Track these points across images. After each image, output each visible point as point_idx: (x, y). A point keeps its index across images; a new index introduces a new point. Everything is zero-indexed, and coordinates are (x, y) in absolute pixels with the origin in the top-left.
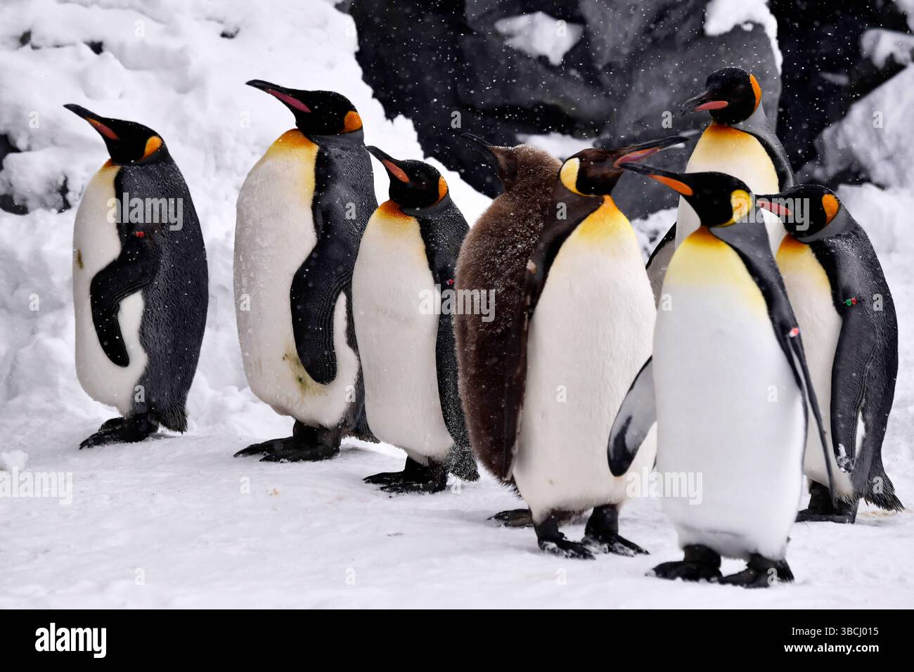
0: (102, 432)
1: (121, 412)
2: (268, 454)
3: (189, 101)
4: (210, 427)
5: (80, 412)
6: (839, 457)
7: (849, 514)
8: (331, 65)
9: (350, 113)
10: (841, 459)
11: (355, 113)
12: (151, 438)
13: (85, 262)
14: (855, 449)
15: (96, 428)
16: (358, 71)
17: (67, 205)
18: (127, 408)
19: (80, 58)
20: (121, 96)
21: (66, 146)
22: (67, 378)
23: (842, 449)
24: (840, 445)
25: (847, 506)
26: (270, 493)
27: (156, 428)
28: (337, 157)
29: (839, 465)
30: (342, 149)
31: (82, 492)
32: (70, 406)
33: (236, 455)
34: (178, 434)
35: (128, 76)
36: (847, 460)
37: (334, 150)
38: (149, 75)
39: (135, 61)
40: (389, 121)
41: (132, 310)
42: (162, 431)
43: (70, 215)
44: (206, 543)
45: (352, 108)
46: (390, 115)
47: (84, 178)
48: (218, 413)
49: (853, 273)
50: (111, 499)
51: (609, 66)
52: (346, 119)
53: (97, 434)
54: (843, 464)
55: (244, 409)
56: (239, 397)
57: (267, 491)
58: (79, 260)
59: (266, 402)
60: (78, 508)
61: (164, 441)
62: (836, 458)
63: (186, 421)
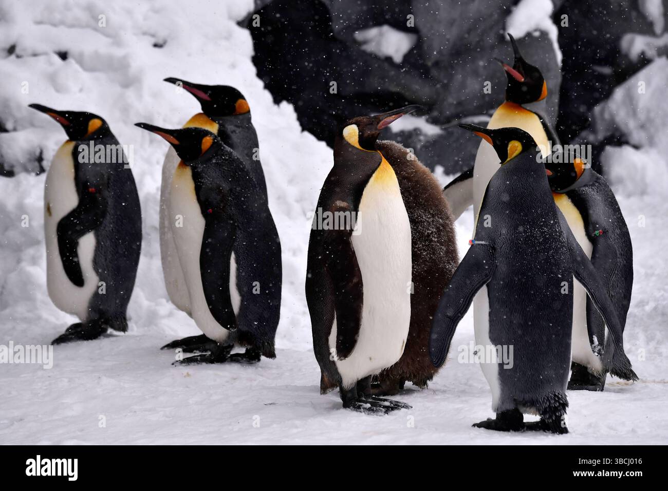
0: (67, 333)
1: (80, 319)
2: (185, 347)
3: (130, 94)
4: (146, 328)
5: (52, 319)
6: (593, 345)
7: (599, 385)
8: (233, 66)
9: (240, 101)
10: (595, 347)
11: (243, 101)
12: (102, 337)
13: (53, 211)
14: (604, 339)
15: (63, 331)
16: (253, 70)
17: (42, 170)
18: (84, 315)
19: (51, 64)
20: (81, 90)
21: (42, 127)
22: (41, 295)
23: (595, 339)
24: (594, 336)
25: (598, 379)
26: (184, 375)
27: (105, 330)
28: (232, 132)
29: (593, 351)
30: (236, 126)
31: (49, 377)
32: (45, 315)
33: (162, 348)
34: (122, 333)
35: (85, 76)
36: (599, 347)
37: (230, 128)
38: (101, 75)
39: (91, 65)
40: (276, 106)
41: (87, 245)
42: (111, 332)
43: (43, 177)
44: (135, 412)
45: (242, 97)
46: (277, 101)
47: (53, 150)
48: (152, 318)
49: (599, 212)
50: (69, 381)
51: (437, 64)
52: (237, 105)
53: (64, 335)
54: (596, 350)
55: (170, 315)
56: (166, 307)
57: (183, 374)
58: (48, 210)
59: (183, 310)
60: (45, 388)
61: (112, 339)
62: (591, 345)
63: (127, 324)
